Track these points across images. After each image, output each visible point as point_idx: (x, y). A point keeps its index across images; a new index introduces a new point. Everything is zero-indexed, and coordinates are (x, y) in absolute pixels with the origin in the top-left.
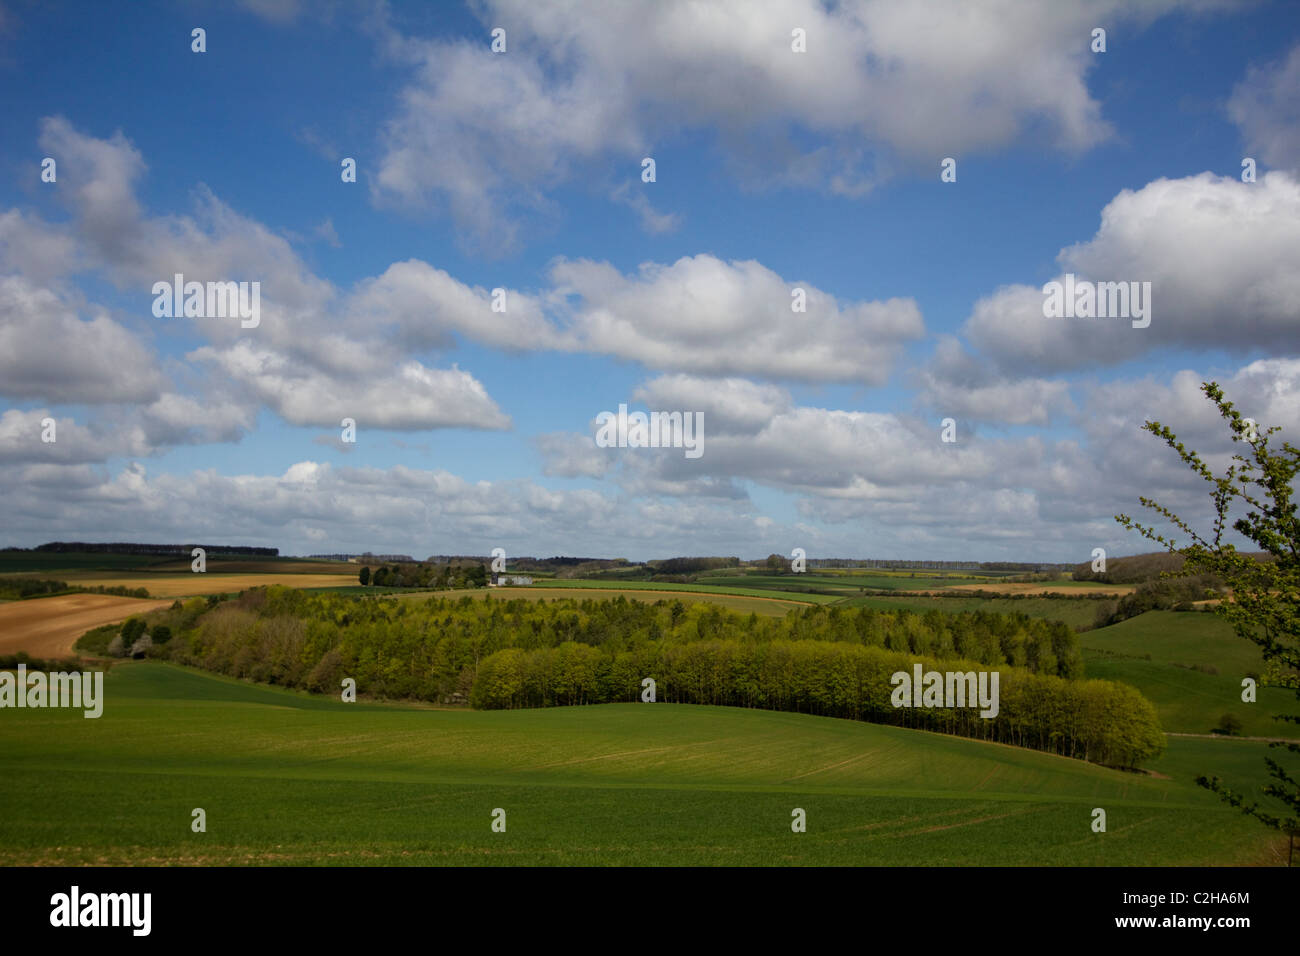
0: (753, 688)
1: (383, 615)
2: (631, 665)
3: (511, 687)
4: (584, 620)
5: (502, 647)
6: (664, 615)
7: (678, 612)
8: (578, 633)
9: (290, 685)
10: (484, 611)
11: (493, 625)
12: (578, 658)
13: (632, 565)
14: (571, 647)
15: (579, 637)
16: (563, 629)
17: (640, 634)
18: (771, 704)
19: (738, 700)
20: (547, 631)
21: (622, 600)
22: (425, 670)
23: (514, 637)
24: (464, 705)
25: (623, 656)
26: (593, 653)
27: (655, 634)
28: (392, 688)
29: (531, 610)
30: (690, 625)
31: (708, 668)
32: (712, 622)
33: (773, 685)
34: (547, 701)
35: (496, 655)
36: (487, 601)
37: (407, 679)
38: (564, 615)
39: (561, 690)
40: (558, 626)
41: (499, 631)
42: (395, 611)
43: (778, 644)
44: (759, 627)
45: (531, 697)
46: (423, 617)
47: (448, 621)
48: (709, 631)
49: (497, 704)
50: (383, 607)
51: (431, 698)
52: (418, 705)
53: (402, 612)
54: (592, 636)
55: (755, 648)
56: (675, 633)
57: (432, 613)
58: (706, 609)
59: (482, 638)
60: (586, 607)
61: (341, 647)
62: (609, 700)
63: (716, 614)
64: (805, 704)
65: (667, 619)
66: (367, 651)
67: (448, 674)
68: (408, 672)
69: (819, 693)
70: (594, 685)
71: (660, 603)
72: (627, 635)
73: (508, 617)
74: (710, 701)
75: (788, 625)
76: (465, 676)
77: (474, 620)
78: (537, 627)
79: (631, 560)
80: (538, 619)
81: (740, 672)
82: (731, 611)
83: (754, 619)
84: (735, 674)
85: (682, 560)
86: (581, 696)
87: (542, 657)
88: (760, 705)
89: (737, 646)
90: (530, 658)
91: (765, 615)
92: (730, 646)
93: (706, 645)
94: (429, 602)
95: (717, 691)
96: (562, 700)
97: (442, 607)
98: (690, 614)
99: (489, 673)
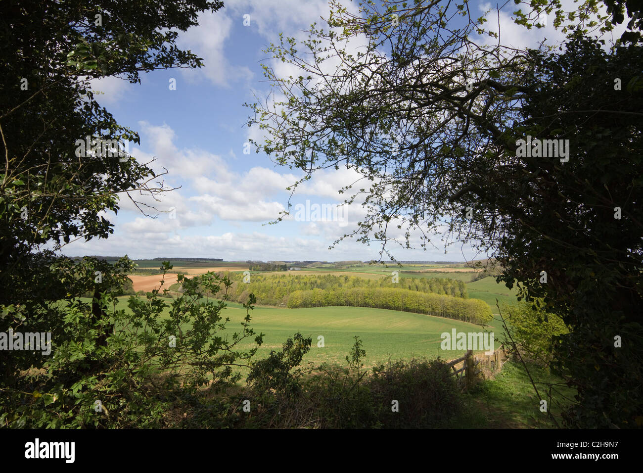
0: (371, 302)
1: (259, 280)
2: (334, 295)
3: (299, 302)
4: (319, 281)
5: (296, 290)
6: (342, 280)
7: (346, 279)
8: (317, 285)
9: (233, 301)
10: (289, 278)
11: (292, 283)
12: (319, 293)
13: (329, 263)
14: (317, 290)
15: (318, 287)
16: (313, 284)
17: (336, 286)
18: (376, 306)
19: (366, 305)
20: (308, 285)
21: (329, 275)
22: (272, 297)
23: (299, 286)
24: (285, 307)
25: (332, 292)
26: (323, 292)
27: (340, 285)
28: (263, 302)
29: (303, 279)
30: (351, 283)
31: (358, 296)
32: (357, 282)
33: (377, 301)
34: (310, 306)
35: (295, 292)
36: (290, 276)
37: (268, 299)
38: (313, 280)
39: (314, 303)
40: (311, 283)
41: (294, 285)
42: (263, 279)
43: (378, 289)
44: (371, 283)
45: (305, 305)
46: (271, 281)
47: (279, 282)
48: (356, 285)
49: (295, 307)
50: (259, 277)
51: (275, 305)
52: (271, 307)
53: (265, 279)
54: (321, 286)
55: (371, 290)
56: (346, 285)
57: (274, 279)
58: (355, 278)
59: (289, 287)
60: (319, 277)
61: (248, 290)
62: (328, 306)
63: (358, 280)
64: (387, 307)
65: (343, 281)
66: (256, 291)
67: (280, 298)
68: (268, 297)
69: (391, 303)
70: (324, 301)
71: (341, 276)
72: (332, 286)
73: (296, 281)
74: (358, 306)
75: (380, 283)
76: (285, 298)
77: (286, 281)
78: (305, 284)
79: (328, 262)
80: (305, 281)
81: (367, 297)
82: (362, 278)
83: (369, 281)
84: (365, 297)
85: (344, 262)
86: (320, 304)
87: (308, 293)
88: (373, 307)
89: (366, 289)
90: (304, 293)
91: (373, 279)
92: (363, 289)
93: (356, 289)
94: (273, 276)
95: (360, 303)
96: (314, 306)
97: (276, 278)
98: (350, 279)
99: (293, 298)
